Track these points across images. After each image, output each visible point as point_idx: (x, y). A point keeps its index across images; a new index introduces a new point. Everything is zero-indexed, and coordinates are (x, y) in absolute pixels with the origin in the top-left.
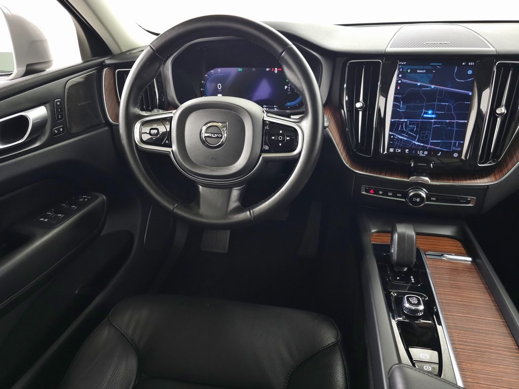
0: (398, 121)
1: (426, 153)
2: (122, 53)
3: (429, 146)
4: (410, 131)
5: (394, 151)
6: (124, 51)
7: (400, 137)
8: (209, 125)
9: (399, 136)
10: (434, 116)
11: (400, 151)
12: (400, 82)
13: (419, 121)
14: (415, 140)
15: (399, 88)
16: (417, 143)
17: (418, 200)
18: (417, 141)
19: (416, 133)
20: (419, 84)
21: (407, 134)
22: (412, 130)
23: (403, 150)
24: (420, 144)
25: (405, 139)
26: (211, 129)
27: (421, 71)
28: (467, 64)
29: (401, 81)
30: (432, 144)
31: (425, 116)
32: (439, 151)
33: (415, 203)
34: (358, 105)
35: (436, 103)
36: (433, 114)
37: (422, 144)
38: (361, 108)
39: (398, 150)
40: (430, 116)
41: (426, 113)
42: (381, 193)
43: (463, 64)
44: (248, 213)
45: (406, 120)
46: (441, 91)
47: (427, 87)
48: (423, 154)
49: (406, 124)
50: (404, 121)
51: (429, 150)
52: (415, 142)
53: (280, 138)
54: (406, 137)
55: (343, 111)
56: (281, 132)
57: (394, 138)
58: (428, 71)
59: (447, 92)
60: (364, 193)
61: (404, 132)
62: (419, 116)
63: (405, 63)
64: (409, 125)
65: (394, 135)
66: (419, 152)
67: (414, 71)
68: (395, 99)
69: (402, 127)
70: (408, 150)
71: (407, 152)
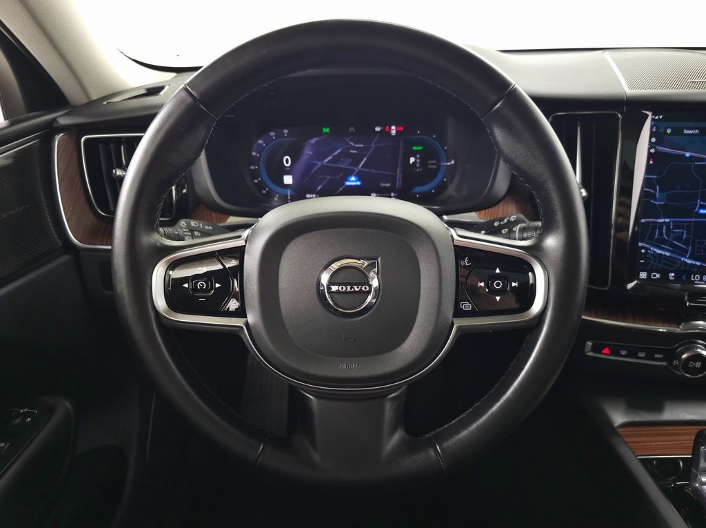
0: (653, 222)
1: (705, 278)
2: (92, 103)
4: (675, 239)
5: (649, 276)
6: (94, 97)
7: (659, 251)
8: (335, 266)
9: (656, 250)
11: (658, 276)
12: (654, 151)
13: (690, 222)
14: (685, 256)
15: (651, 162)
16: (689, 262)
17: (698, 365)
18: (690, 258)
19: (686, 242)
20: (688, 155)
21: (671, 245)
22: (679, 238)
23: (664, 274)
24: (694, 263)
25: (668, 254)
27: (691, 132)
29: (656, 149)
31: (702, 211)
33: (694, 371)
37: (698, 263)
39: (655, 276)
41: (704, 207)
45: (667, 220)
47: (703, 160)
48: (701, 280)
49: (668, 227)
50: (665, 222)
52: (686, 260)
53: (498, 285)
54: (668, 250)
56: (498, 271)
57: (646, 253)
58: (703, 132)
60: (591, 354)
61: (665, 242)
62: (690, 212)
63: (661, 117)
64: (673, 229)
65: (646, 249)
66: (694, 278)
67: (678, 131)
68: (647, 182)
69: (661, 234)
70: (673, 274)
71: (671, 278)
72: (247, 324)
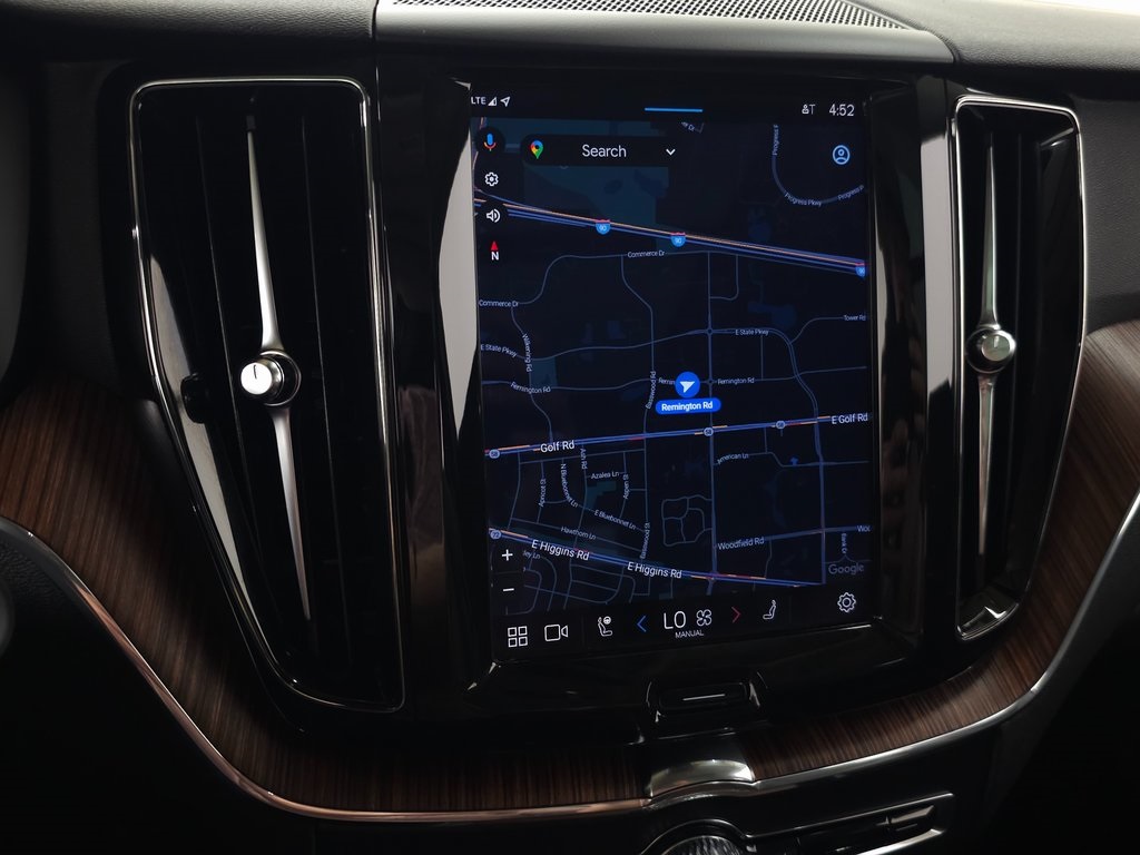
0: (526, 456)
1: (704, 617)
3: (713, 577)
4: (602, 503)
5: (535, 635)
7: (556, 550)
9: (546, 546)
10: (708, 405)
11: (563, 631)
12: (493, 215)
13: (639, 443)
14: (635, 557)
15: (495, 256)
16: (650, 571)
18: (650, 561)
19: (634, 511)
20: (603, 228)
21: (591, 523)
22: (610, 501)
23: (582, 623)
24: (665, 573)
25: (583, 555)
27: (604, 152)
28: (821, 111)
29: (503, 211)
30: (729, 561)
31: (666, 407)
32: (765, 594)
34: (257, 379)
35: (710, 331)
36: (701, 394)
37: (676, 574)
38: (276, 392)
39: (553, 633)
40: (689, 407)
41: (673, 394)
43: (805, 110)
45: (568, 445)
46: (723, 260)
47: (650, 243)
48: (691, 625)
49: (573, 466)
50: (561, 452)
51: (720, 599)
52: (641, 568)
54: (581, 543)
55: (151, 406)
57: (518, 560)
58: (643, 152)
59: (747, 261)
61: (570, 517)
62: (635, 414)
63: (506, 101)
64: (589, 472)
65: (517, 547)
66: (670, 622)
67: (563, 150)
68: (490, 325)
69: (554, 490)
70: (608, 621)
71: (603, 633)
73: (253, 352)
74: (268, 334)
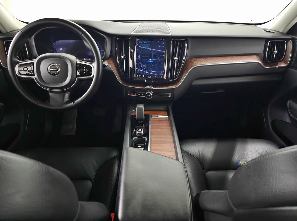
0: (139, 64)
1: (151, 76)
2: (8, 33)
3: (151, 74)
5: (139, 76)
6: (8, 31)
7: (140, 70)
8: (51, 65)
10: (152, 61)
11: (141, 76)
12: (138, 47)
13: (147, 63)
15: (138, 50)
16: (147, 73)
17: (149, 96)
18: (147, 72)
19: (146, 68)
20: (145, 48)
21: (143, 69)
22: (144, 67)
26: (52, 67)
27: (146, 43)
28: (162, 40)
30: (153, 73)
31: (149, 61)
32: (155, 75)
33: (148, 97)
35: (152, 56)
36: (152, 60)
37: (149, 73)
38: (124, 58)
40: (150, 61)
41: (149, 60)
42: (139, 94)
44: (73, 103)
45: (142, 63)
46: (154, 51)
47: (148, 49)
49: (142, 65)
51: (152, 75)
53: (84, 70)
54: (142, 70)
56: (84, 67)
57: (138, 71)
58: (148, 43)
59: (155, 51)
60: (129, 95)
61: (141, 68)
62: (147, 61)
63: (139, 39)
65: (138, 70)
66: (148, 76)
67: (143, 43)
68: (137, 54)
69: (141, 66)
70: (144, 76)
72: (35, 77)
73: (123, 55)
74: (124, 55)
